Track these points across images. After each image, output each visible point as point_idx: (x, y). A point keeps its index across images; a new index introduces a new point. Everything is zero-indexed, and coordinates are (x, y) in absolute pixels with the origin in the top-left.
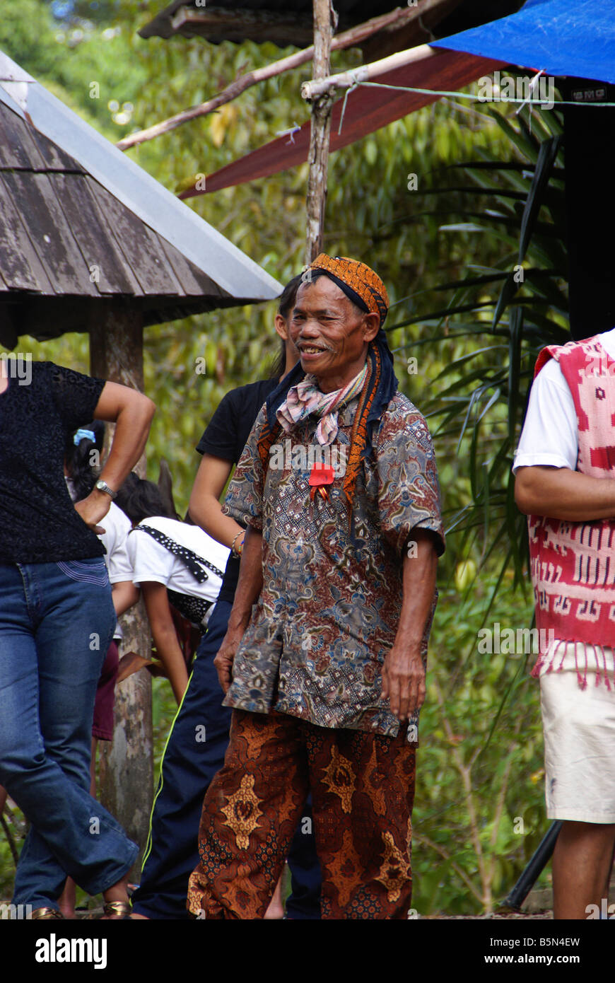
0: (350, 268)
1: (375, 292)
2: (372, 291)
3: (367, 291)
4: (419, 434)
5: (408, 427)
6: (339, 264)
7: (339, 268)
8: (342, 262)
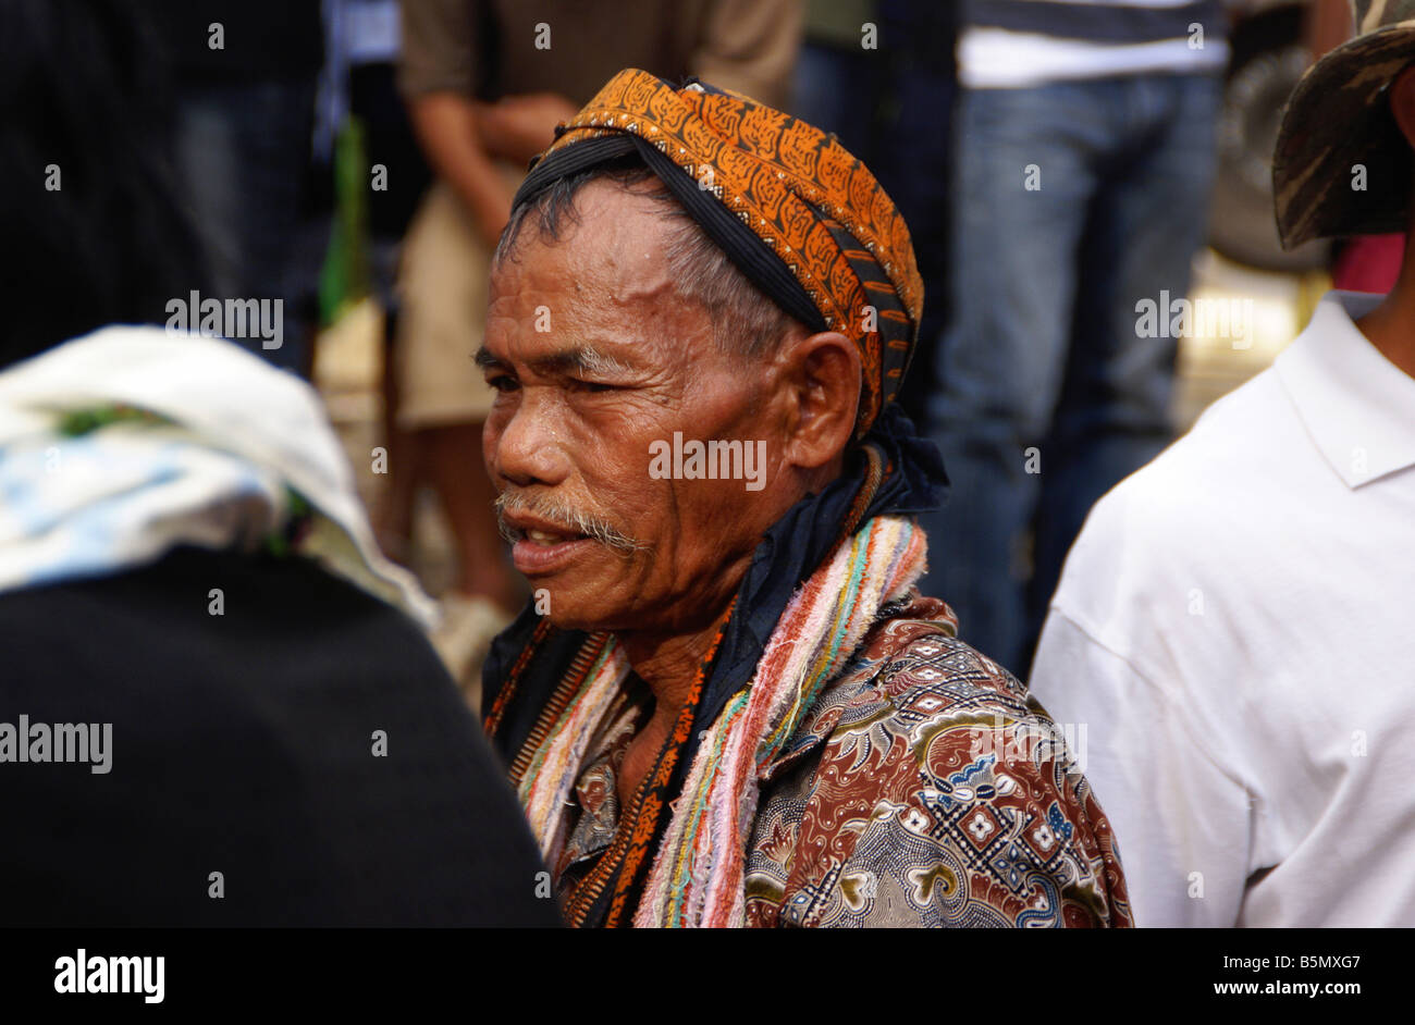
0: (746, 131)
1: (856, 243)
2: (846, 238)
3: (819, 240)
4: (981, 826)
5: (932, 793)
6: (698, 113)
7: (692, 127)
8: (712, 101)
